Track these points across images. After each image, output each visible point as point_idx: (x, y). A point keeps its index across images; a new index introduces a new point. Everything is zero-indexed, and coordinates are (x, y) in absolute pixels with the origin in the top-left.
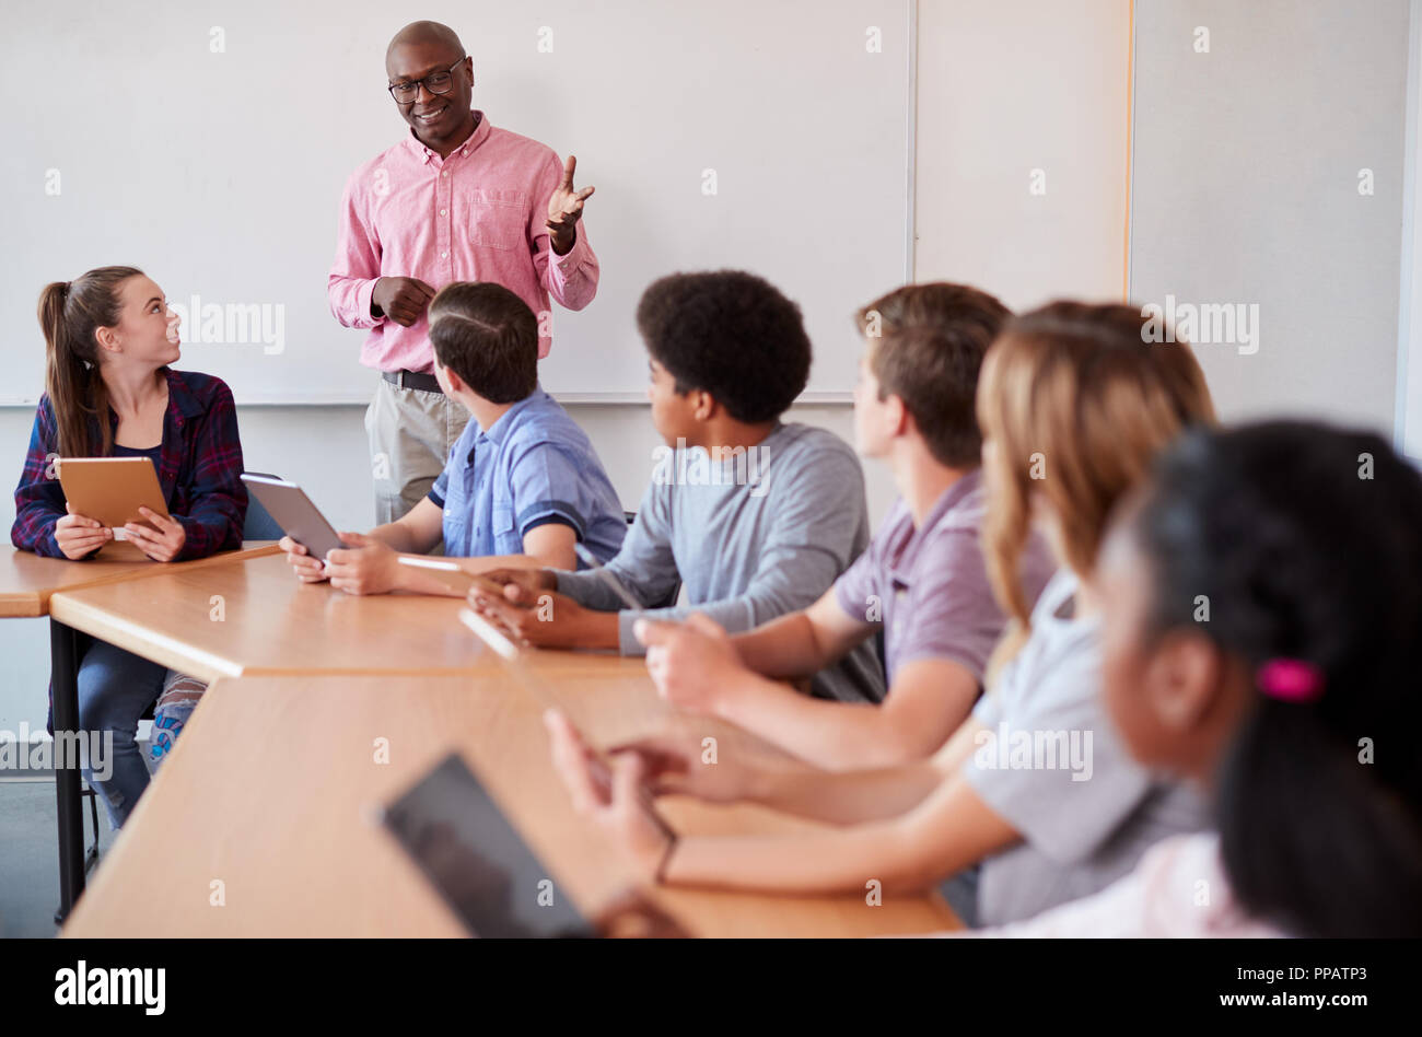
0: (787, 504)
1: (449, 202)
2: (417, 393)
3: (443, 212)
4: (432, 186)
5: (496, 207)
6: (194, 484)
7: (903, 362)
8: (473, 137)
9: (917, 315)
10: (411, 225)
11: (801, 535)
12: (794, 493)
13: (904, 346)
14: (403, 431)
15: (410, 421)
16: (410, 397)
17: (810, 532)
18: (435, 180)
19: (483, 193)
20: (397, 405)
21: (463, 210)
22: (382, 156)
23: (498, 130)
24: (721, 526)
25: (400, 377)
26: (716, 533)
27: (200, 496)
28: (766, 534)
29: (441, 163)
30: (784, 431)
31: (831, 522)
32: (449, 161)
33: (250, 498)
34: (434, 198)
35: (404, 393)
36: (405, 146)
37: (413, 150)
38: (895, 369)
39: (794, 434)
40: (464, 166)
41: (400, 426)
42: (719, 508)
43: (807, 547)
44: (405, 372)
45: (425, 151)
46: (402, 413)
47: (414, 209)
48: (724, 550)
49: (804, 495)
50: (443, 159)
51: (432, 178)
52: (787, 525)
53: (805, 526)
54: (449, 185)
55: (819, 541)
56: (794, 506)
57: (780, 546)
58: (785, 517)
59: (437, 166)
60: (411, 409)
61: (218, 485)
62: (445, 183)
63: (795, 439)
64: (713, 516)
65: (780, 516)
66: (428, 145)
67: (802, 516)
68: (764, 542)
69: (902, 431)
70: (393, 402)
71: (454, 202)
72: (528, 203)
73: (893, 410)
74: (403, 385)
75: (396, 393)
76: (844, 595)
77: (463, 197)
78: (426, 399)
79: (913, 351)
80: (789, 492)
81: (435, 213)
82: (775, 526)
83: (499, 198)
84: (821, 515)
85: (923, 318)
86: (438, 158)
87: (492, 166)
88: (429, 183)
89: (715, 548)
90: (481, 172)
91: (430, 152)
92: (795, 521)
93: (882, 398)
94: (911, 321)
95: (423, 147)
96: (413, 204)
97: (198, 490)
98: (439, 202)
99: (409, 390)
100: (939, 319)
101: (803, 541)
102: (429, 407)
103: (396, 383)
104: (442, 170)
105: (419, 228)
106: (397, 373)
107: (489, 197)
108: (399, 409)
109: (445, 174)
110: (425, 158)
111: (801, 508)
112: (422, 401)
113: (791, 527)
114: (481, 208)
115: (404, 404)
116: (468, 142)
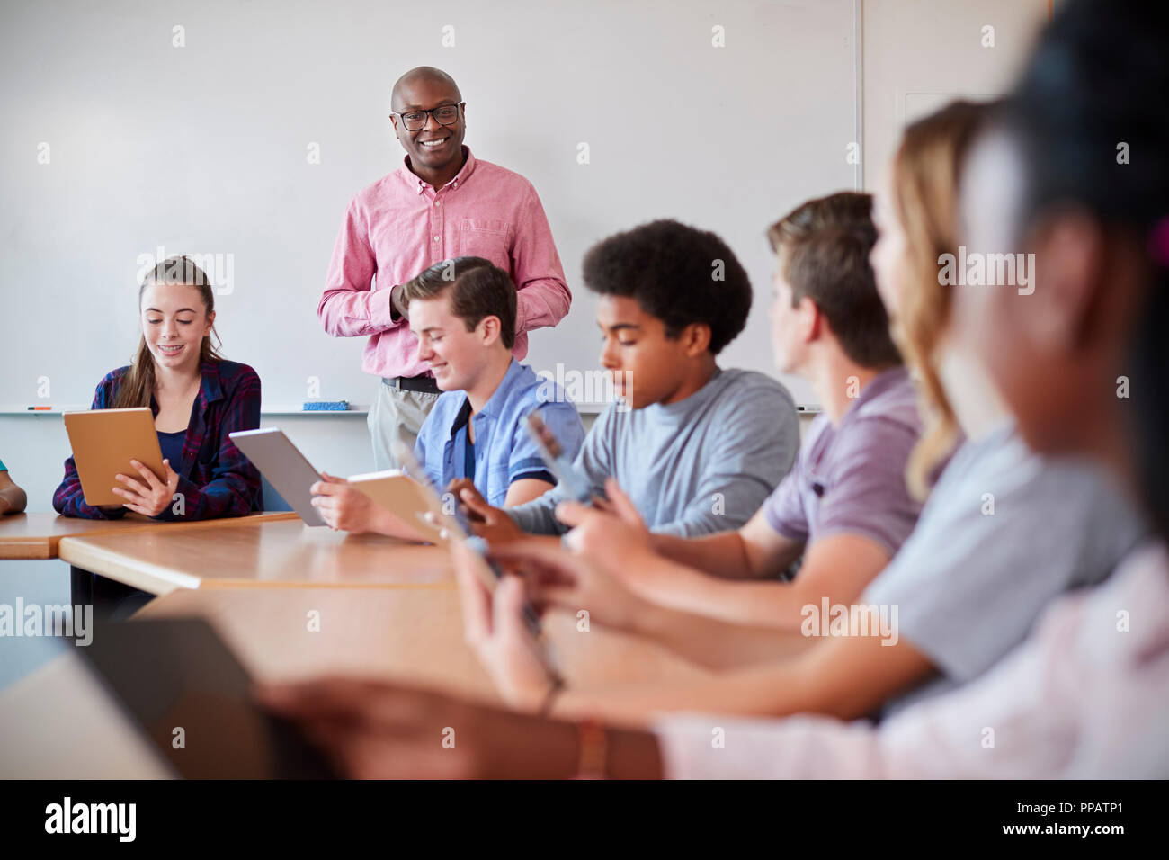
0: (724, 437)
1: (441, 229)
2: (414, 394)
3: (436, 239)
4: (426, 214)
5: (483, 235)
6: (216, 464)
7: (814, 264)
8: (462, 171)
9: (824, 217)
10: (408, 250)
11: (736, 466)
12: (729, 428)
13: (814, 250)
14: (402, 426)
15: (407, 417)
16: (407, 397)
17: (745, 462)
18: (429, 209)
19: (472, 222)
20: (396, 404)
21: (454, 237)
22: (379, 184)
23: (483, 163)
24: (664, 468)
25: (398, 382)
26: (660, 476)
27: (220, 476)
28: (705, 466)
29: (434, 194)
30: (723, 375)
31: (765, 454)
32: (441, 192)
33: (262, 480)
34: (428, 225)
35: (402, 394)
36: (399, 175)
37: (408, 180)
38: (807, 274)
39: (732, 376)
40: (454, 197)
41: (400, 422)
42: (663, 451)
43: (741, 476)
44: (401, 378)
45: (420, 183)
46: (401, 411)
47: (411, 236)
48: (668, 489)
49: (739, 429)
50: (436, 190)
51: (426, 207)
52: (723, 456)
53: (739, 456)
54: (441, 214)
55: (753, 471)
56: (731, 439)
57: (716, 475)
58: (722, 450)
59: (431, 196)
60: (409, 408)
61: (233, 467)
62: (437, 212)
63: (732, 381)
64: (657, 460)
65: (717, 449)
66: (423, 178)
67: (738, 447)
68: (703, 473)
69: (815, 335)
70: (392, 401)
71: (446, 230)
72: (511, 231)
73: (807, 316)
74: (401, 387)
75: (395, 394)
76: (773, 512)
77: (454, 226)
78: (421, 399)
79: (821, 253)
80: (725, 427)
81: (429, 239)
82: (713, 459)
83: (485, 227)
84: (756, 447)
85: (831, 220)
86: (431, 190)
87: (479, 196)
88: (423, 212)
89: (658, 489)
90: (469, 203)
91: (424, 184)
92: (731, 453)
93: (796, 305)
94: (820, 224)
95: (418, 179)
96: (410, 230)
97: (216, 470)
98: (433, 229)
99: (406, 391)
100: (847, 221)
101: (737, 469)
102: (424, 406)
103: (395, 386)
104: (435, 201)
105: (415, 252)
106: (395, 379)
107: (477, 227)
108: (398, 408)
109: (438, 204)
110: (419, 189)
111: (737, 440)
112: (417, 400)
113: (727, 458)
114: (471, 235)
115: (403, 403)
116: (458, 176)
